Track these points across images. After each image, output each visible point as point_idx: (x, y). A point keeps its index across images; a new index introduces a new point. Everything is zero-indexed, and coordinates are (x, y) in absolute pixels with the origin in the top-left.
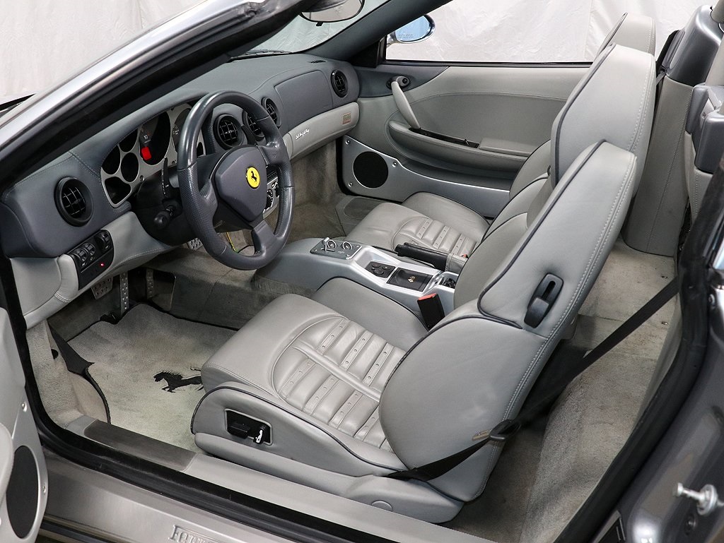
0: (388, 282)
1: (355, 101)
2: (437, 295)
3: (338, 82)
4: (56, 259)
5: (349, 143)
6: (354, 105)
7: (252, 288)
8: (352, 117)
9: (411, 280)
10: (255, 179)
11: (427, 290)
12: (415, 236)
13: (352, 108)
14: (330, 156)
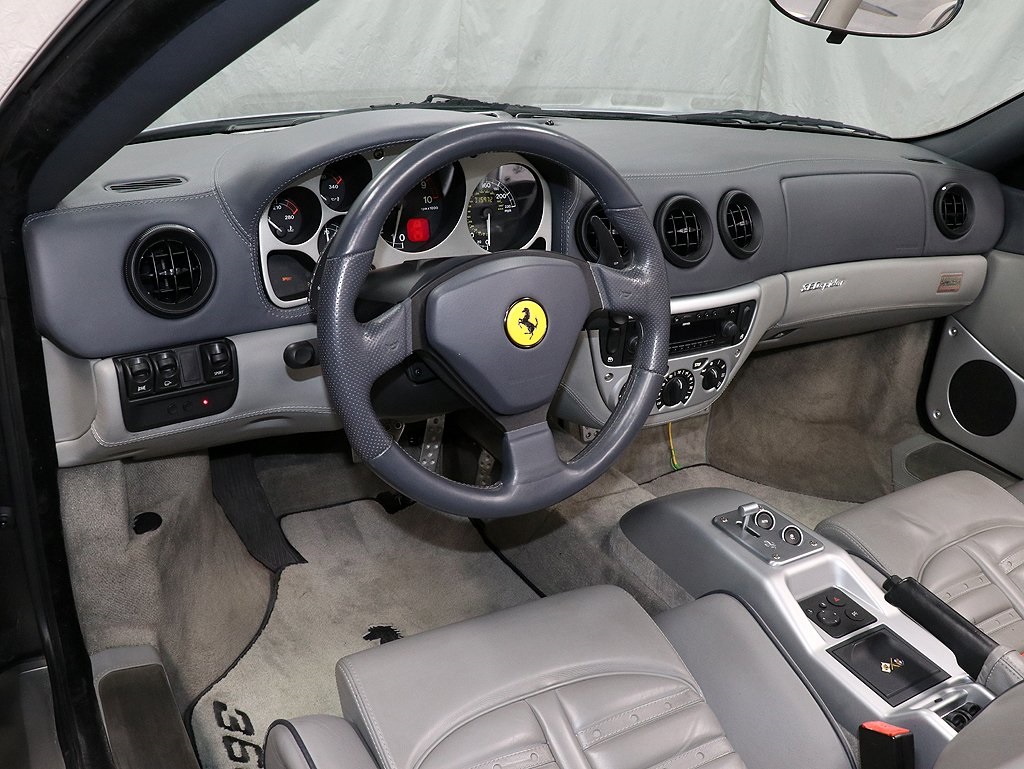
0: (832, 651)
1: (984, 254)
2: (912, 736)
3: (950, 208)
4: (92, 362)
5: (955, 335)
6: (977, 263)
7: (602, 546)
8: (963, 283)
9: (886, 667)
10: (532, 328)
11: (906, 709)
12: (996, 565)
13: (971, 266)
14: (912, 349)
